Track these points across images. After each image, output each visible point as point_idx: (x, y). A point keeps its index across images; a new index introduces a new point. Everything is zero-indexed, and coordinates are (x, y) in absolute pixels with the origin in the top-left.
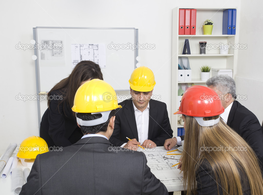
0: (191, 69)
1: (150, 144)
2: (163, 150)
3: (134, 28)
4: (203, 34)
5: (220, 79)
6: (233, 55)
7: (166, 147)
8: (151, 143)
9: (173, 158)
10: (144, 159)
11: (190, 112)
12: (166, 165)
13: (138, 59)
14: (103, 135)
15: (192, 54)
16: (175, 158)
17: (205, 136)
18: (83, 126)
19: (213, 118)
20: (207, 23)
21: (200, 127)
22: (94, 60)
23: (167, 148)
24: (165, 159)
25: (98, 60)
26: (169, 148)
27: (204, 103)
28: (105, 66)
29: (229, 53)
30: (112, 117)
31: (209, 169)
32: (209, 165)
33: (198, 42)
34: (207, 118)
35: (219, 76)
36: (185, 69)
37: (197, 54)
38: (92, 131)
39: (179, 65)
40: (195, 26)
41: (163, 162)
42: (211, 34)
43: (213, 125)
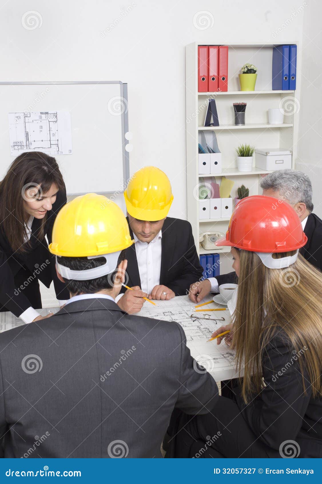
0: (220, 152)
1: (165, 293)
2: (187, 303)
3: (120, 82)
4: (239, 91)
5: (286, 178)
6: (291, 125)
7: (193, 297)
8: (165, 291)
9: (207, 317)
10: (182, 336)
11: (249, 244)
12: (197, 331)
13: (128, 136)
14: (108, 294)
15: (222, 125)
16: (211, 318)
17: (275, 285)
18: (71, 280)
19: (288, 253)
20: (246, 70)
21: (267, 270)
22: (50, 140)
23: (194, 299)
24: (194, 319)
25: (58, 140)
26: (198, 299)
27: (272, 227)
28: (70, 151)
29: (284, 123)
30: (122, 262)
31: (287, 344)
32: (287, 337)
33: (231, 103)
34: (278, 255)
35: (284, 172)
36: (210, 152)
37: (229, 125)
38: (88, 288)
39: (199, 145)
40: (227, 76)
41: (190, 325)
42: (254, 90)
43: (288, 266)
